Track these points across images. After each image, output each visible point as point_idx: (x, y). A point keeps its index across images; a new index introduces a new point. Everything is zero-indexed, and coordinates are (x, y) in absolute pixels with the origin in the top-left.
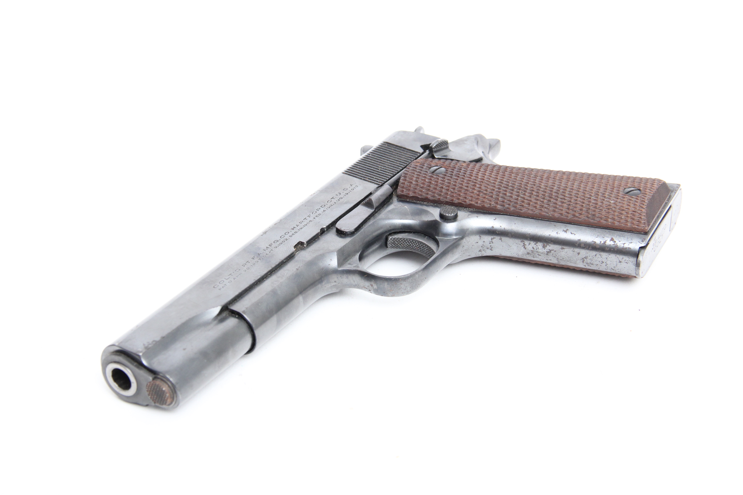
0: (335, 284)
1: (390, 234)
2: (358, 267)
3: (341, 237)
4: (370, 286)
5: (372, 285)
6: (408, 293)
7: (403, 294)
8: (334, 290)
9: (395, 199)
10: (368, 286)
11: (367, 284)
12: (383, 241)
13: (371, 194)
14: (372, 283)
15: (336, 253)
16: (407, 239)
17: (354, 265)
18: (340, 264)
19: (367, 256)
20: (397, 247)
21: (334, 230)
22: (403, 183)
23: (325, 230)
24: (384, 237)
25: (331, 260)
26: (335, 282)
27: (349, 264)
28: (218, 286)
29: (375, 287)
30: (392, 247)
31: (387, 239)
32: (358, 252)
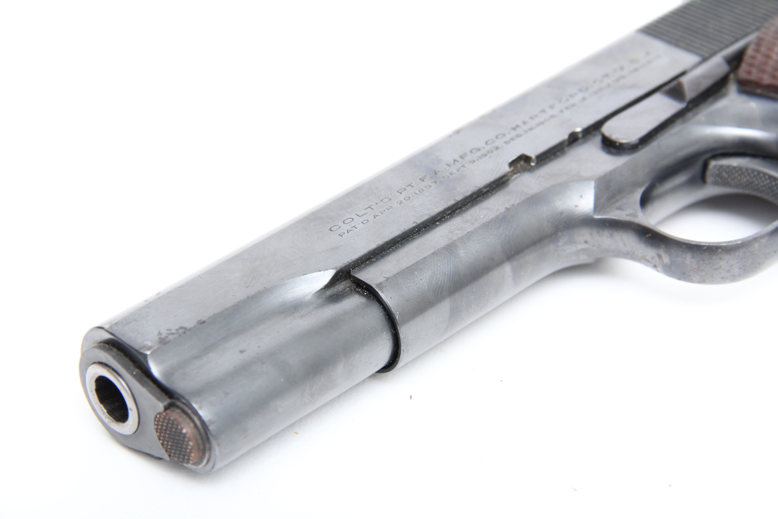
0: (585, 246)
1: (716, 156)
2: (635, 216)
3: (610, 153)
4: (657, 258)
5: (660, 256)
6: (734, 278)
7: (723, 279)
8: (583, 259)
9: (732, 88)
10: (653, 258)
11: (650, 252)
12: (697, 168)
13: (683, 73)
14: (661, 252)
15: (592, 184)
16: (747, 170)
17: (629, 211)
18: (597, 207)
19: (660, 196)
20: (724, 183)
21: (598, 139)
22: (753, 57)
23: (580, 135)
24: (700, 163)
25: (581, 196)
26: (586, 242)
27: (619, 208)
28: (340, 227)
29: (666, 259)
30: (716, 183)
31: (705, 166)
32: (639, 185)
